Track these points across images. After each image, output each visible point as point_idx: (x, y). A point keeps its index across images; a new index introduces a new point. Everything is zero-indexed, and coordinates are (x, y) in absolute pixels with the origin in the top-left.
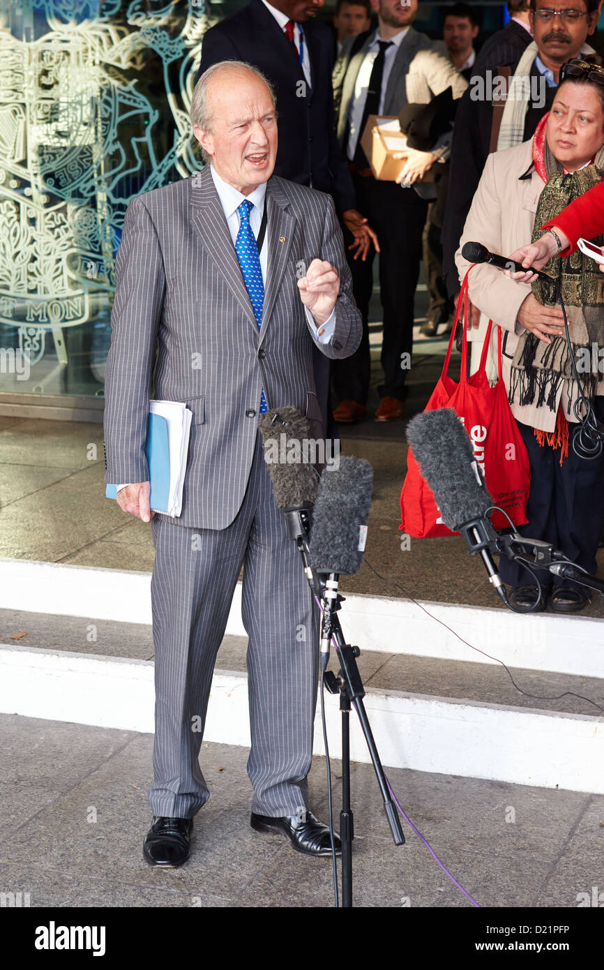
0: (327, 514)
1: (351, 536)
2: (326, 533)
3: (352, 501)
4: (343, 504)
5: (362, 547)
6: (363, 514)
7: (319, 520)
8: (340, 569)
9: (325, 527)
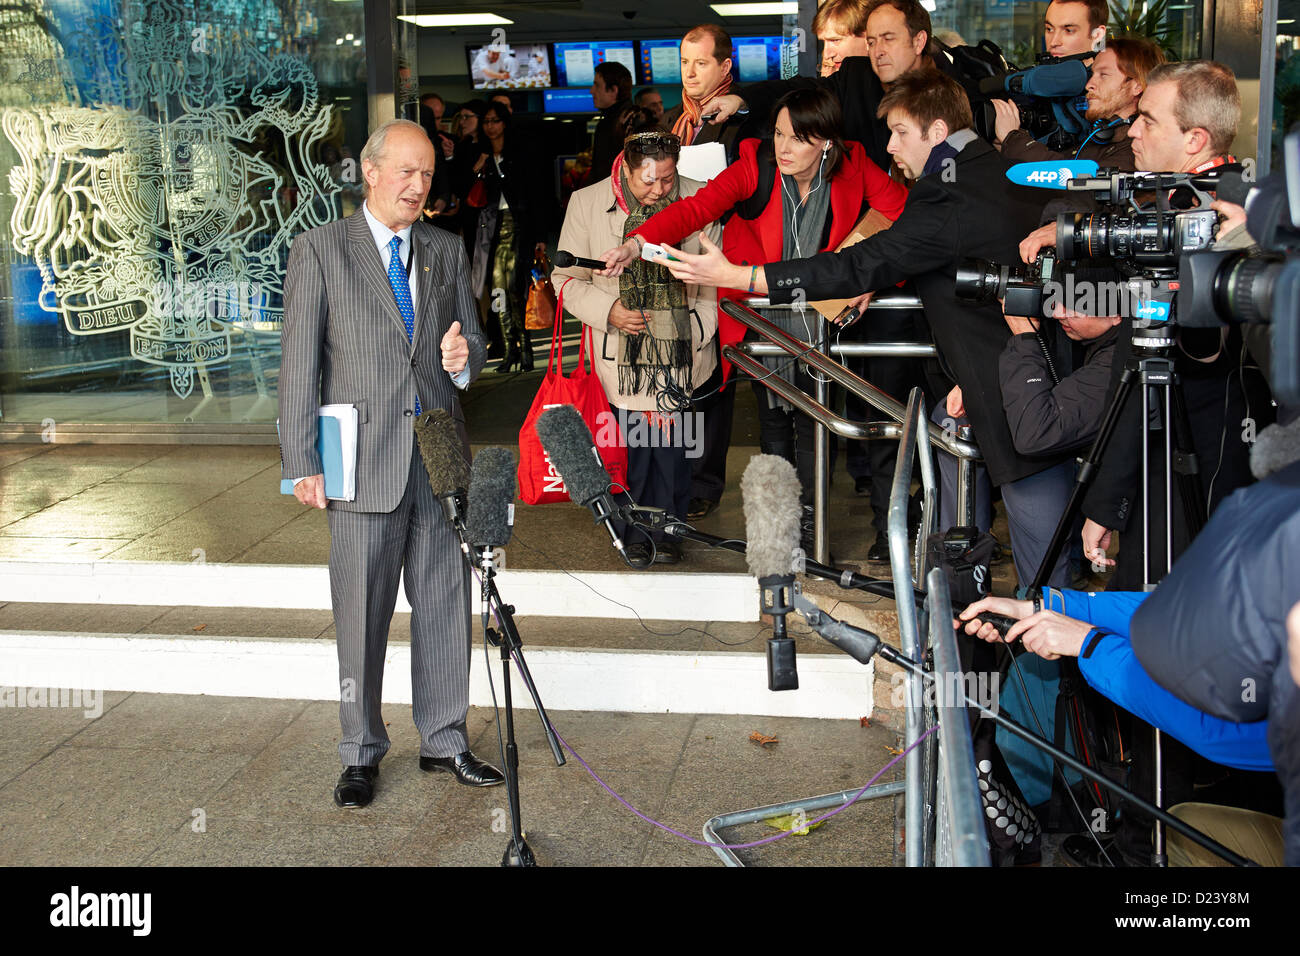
0: (479, 496)
1: (501, 513)
2: (480, 512)
3: (501, 485)
4: (493, 486)
5: (511, 522)
6: (510, 494)
7: (474, 502)
8: (495, 542)
9: (479, 508)
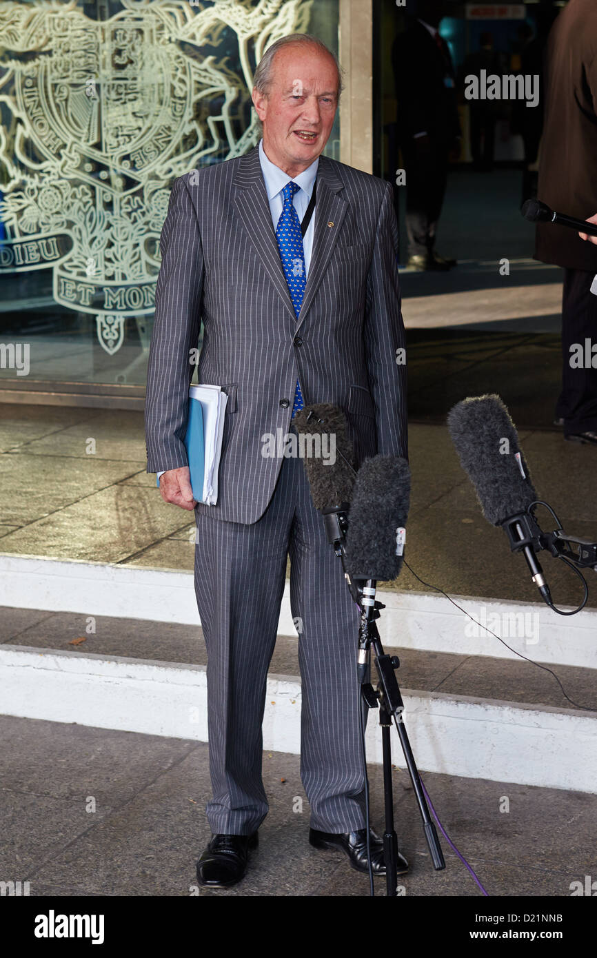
0: (361, 517)
1: (387, 540)
2: (361, 537)
3: (388, 502)
4: (379, 505)
5: (400, 552)
6: (400, 517)
7: (355, 524)
8: (376, 575)
9: (360, 531)
